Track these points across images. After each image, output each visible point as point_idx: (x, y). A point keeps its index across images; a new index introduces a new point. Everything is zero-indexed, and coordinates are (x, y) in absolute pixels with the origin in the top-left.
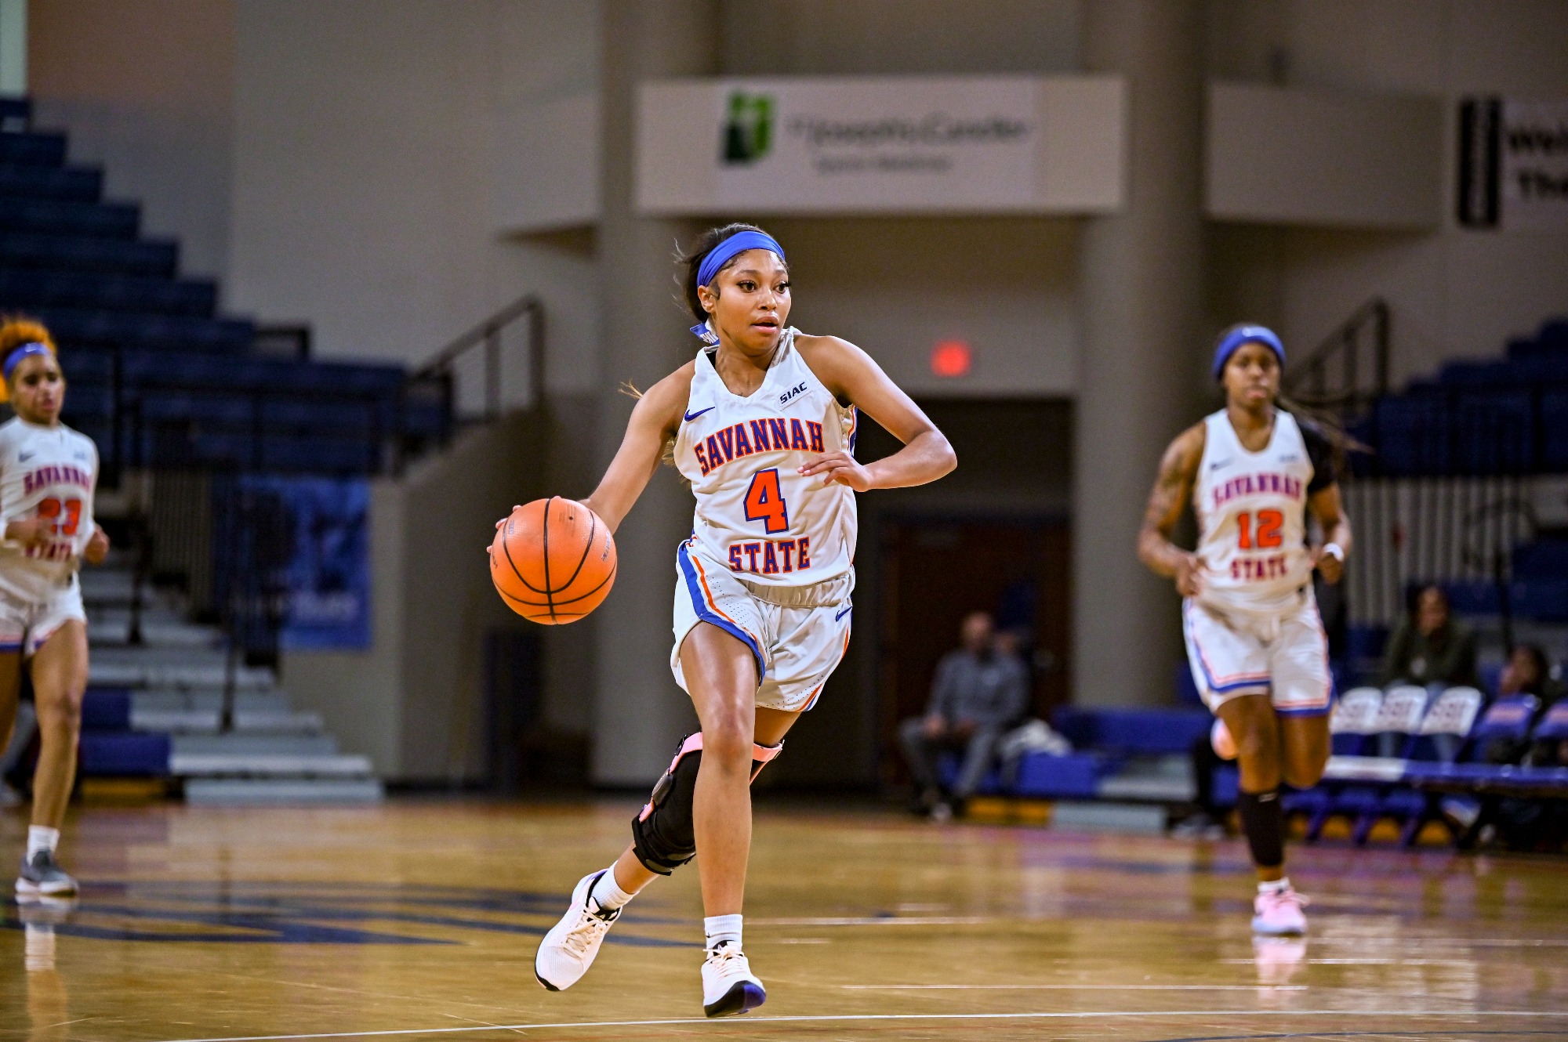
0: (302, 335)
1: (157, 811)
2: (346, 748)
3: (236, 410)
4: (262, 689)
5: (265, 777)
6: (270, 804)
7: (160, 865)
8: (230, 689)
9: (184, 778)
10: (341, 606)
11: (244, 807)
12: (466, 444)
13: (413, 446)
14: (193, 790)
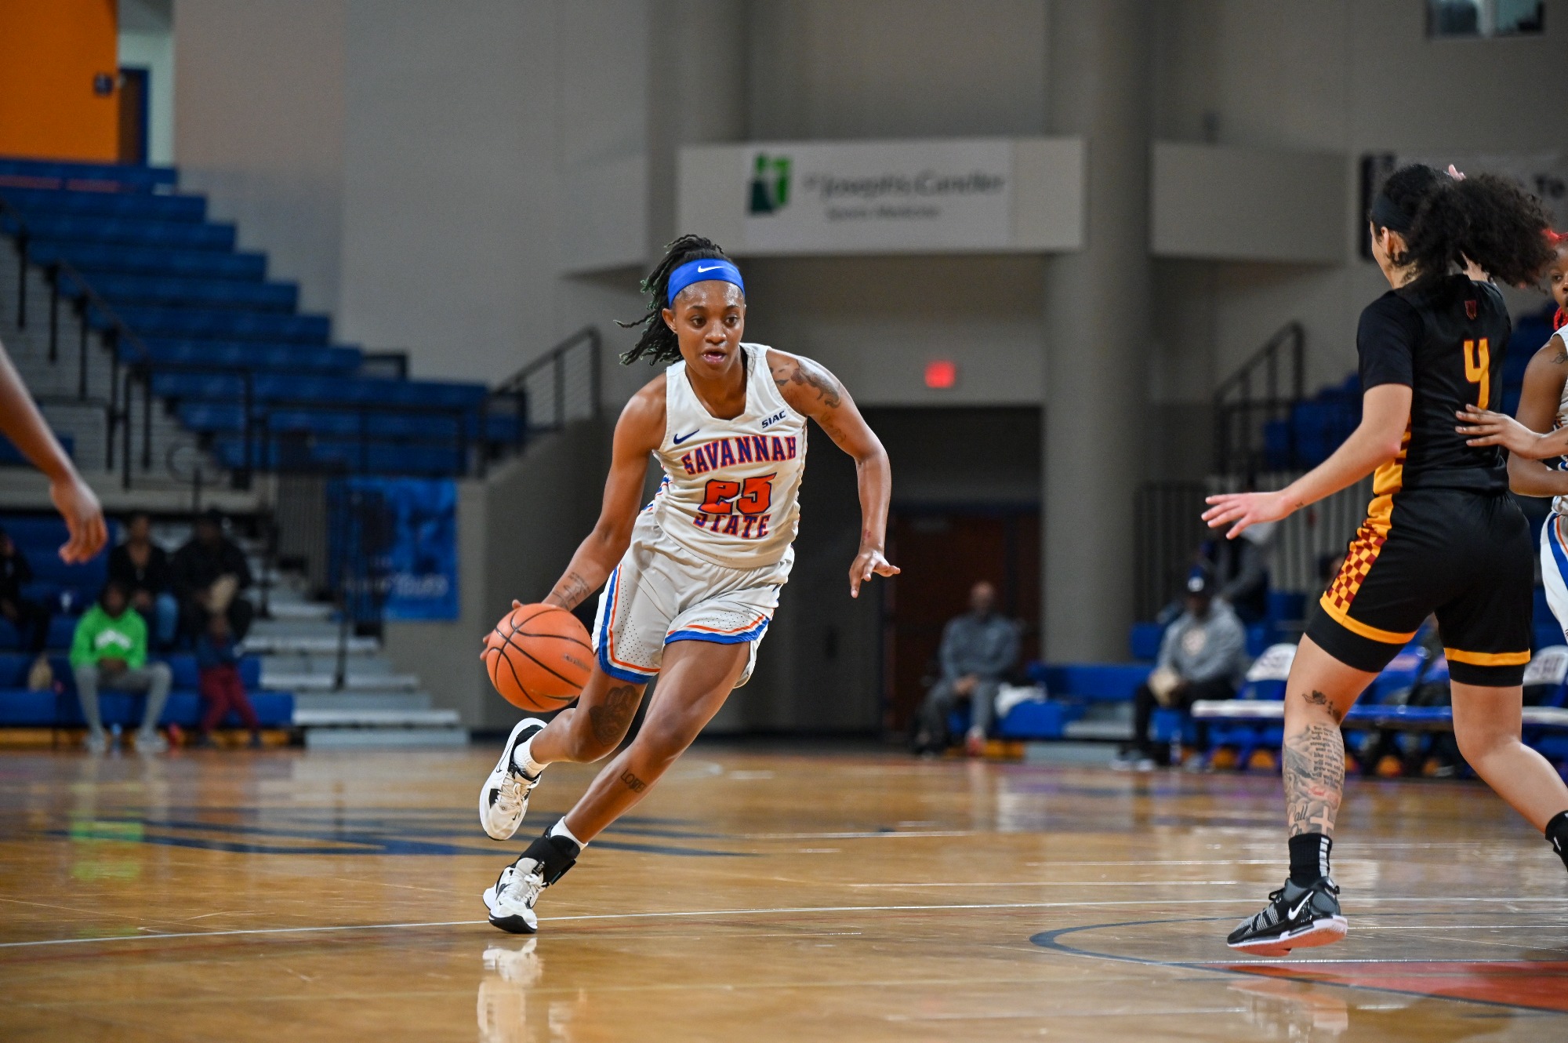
0: (401, 360)
1: (282, 755)
2: (438, 704)
3: (346, 423)
4: (369, 654)
5: (371, 727)
6: (377, 749)
7: (284, 796)
8: (342, 654)
9: (305, 728)
10: (434, 585)
11: (355, 751)
12: (537, 449)
13: (494, 452)
14: (313, 739)
